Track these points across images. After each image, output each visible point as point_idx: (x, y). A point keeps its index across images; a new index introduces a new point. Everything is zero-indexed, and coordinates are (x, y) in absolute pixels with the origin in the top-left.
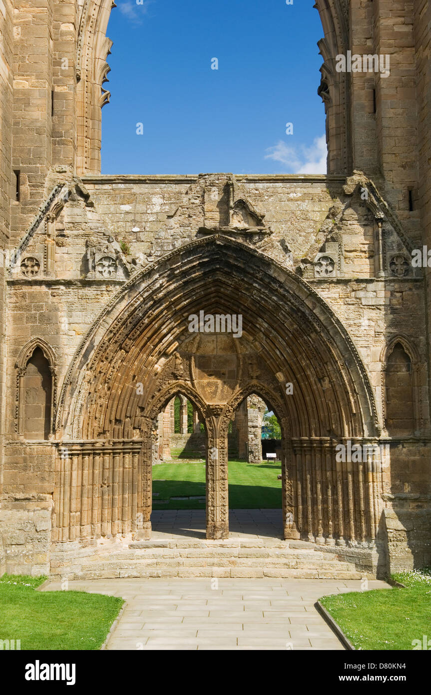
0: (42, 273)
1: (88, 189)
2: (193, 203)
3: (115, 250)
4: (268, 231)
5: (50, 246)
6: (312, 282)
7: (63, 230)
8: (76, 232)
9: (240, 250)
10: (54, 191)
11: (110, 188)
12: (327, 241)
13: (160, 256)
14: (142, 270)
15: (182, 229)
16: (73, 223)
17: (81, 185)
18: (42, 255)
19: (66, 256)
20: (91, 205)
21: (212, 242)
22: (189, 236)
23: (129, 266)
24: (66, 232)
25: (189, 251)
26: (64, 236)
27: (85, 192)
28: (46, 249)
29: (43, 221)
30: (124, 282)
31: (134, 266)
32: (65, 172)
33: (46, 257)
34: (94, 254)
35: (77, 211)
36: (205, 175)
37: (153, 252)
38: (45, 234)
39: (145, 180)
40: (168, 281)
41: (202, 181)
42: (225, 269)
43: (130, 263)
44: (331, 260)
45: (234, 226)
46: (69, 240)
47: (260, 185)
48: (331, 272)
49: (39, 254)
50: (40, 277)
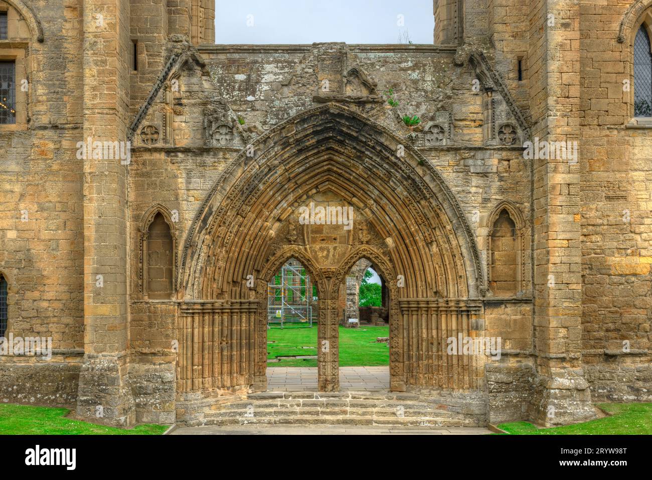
0: (161, 141)
1: (205, 58)
2: (307, 73)
3: (232, 118)
4: (380, 101)
5: (168, 114)
6: (421, 150)
7: (181, 99)
8: (193, 101)
9: (353, 118)
10: (171, 60)
11: (224, 57)
12: (438, 110)
13: (275, 125)
14: (259, 138)
15: (296, 98)
16: (190, 92)
17: (197, 54)
18: (161, 123)
19: (183, 124)
20: (206, 74)
21: (325, 111)
22: (303, 105)
23: (245, 134)
24: (185, 101)
25: (303, 119)
26: (181, 105)
27: (201, 61)
28: (165, 117)
29: (161, 90)
30: (240, 150)
31: (250, 134)
32: (181, 41)
33: (165, 125)
34: (211, 122)
35: (194, 80)
36: (319, 44)
37: (268, 120)
38: (164, 103)
39: (259, 50)
40: (283, 149)
41: (315, 51)
42: (338, 137)
43: (246, 132)
44: (442, 128)
45: (348, 95)
46: (187, 109)
47: (372, 55)
48: (441, 140)
49: (158, 122)
50: (160, 144)
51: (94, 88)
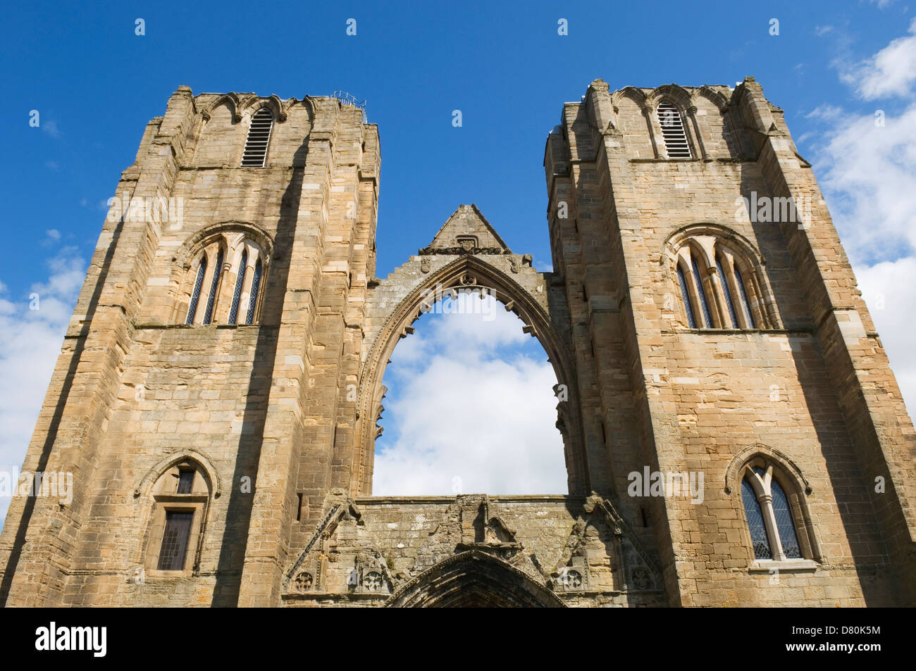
0: (314, 588)
1: (361, 509)
2: (452, 521)
3: (382, 565)
4: (520, 547)
5: (323, 561)
6: (562, 596)
7: (336, 546)
8: (347, 549)
9: (495, 564)
10: (330, 512)
11: (380, 508)
12: (573, 555)
13: (422, 571)
14: (406, 584)
15: (442, 545)
16: (345, 540)
17: (354, 506)
18: (315, 570)
19: (337, 571)
20: (361, 523)
21: (469, 557)
22: (448, 552)
23: (393, 581)
24: (338, 549)
25: (448, 566)
26: (336, 552)
27: (357, 511)
28: (319, 564)
29: (319, 539)
30: (388, 596)
31: (398, 581)
32: (341, 494)
33: (319, 572)
34: (362, 569)
35: (349, 529)
36: (463, 496)
37: (415, 567)
38: (319, 551)
39: (410, 501)
40: (429, 596)
41: (460, 501)
42: (482, 583)
43: (394, 578)
44: (579, 574)
45: (489, 542)
46: (340, 556)
47: (511, 505)
48: (579, 585)
49: (312, 570)
50: (312, 591)
51: (257, 538)
